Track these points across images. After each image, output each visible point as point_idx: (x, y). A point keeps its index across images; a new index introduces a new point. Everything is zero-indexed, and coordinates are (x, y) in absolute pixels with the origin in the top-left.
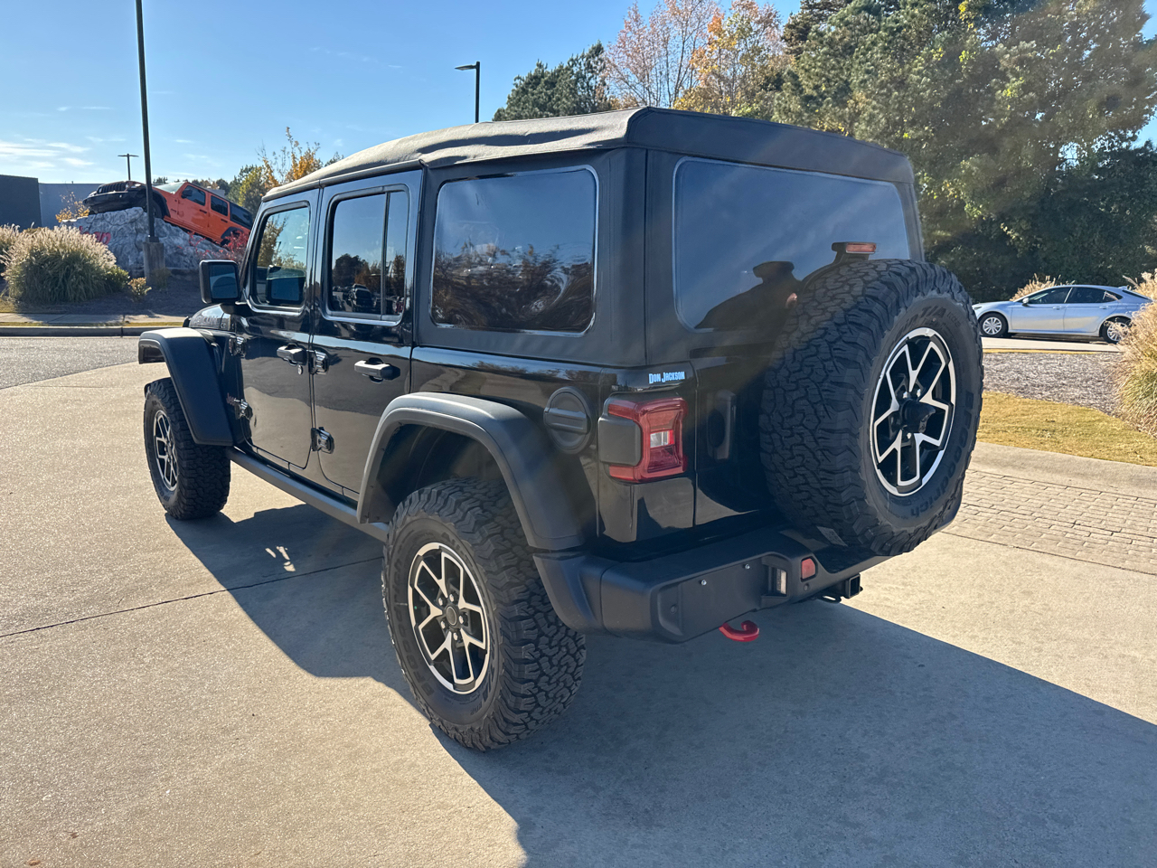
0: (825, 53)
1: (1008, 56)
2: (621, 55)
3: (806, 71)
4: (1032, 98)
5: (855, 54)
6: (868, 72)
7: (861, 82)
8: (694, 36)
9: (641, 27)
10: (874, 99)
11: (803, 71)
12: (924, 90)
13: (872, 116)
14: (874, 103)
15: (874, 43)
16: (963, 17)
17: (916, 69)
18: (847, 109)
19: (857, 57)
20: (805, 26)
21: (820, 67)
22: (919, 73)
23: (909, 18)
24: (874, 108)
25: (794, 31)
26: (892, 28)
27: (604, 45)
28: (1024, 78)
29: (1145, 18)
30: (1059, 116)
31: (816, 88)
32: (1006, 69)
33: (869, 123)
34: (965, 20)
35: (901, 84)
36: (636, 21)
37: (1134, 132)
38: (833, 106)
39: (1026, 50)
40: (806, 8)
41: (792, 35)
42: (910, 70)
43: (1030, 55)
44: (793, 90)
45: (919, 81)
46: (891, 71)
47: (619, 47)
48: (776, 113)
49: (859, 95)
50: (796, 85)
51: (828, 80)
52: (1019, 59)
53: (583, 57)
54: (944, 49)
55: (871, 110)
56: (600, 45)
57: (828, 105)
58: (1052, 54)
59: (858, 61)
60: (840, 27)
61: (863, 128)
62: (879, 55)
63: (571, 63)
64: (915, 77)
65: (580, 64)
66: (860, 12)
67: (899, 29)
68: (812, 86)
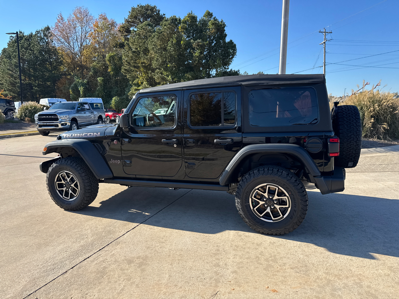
0: (138, 38)
1: (195, 43)
2: (57, 31)
3: (132, 43)
4: (203, 56)
5: (149, 39)
6: (154, 45)
7: (152, 48)
8: (85, 27)
9: (64, 22)
10: (157, 54)
11: (131, 43)
12: (172, 52)
13: (157, 59)
14: (157, 55)
15: (154, 36)
16: (180, 31)
17: (169, 45)
18: (148, 56)
19: (150, 40)
20: (128, 28)
21: (137, 42)
22: (170, 46)
23: (164, 29)
24: (158, 56)
25: (124, 29)
26: (159, 32)
27: (50, 27)
28: (200, 50)
29: (226, 35)
30: (210, 62)
31: (136, 49)
32: (194, 47)
33: (157, 61)
34: (181, 32)
35: (165, 49)
36: (62, 19)
37: (228, 67)
38: (144, 55)
39: (199, 42)
40: (127, 22)
41: (123, 30)
42: (167, 45)
43: (200, 44)
44: (129, 49)
45: (170, 49)
46: (160, 45)
47: (56, 28)
48: (123, 56)
49: (151, 52)
50: (129, 47)
51: (140, 46)
52: (198, 44)
53: (42, 31)
54: (176, 39)
55: (157, 57)
56: (49, 27)
57: (142, 55)
58: (206, 44)
59: (150, 41)
60: (141, 30)
61: (155, 62)
62: (156, 40)
63: (37, 33)
64: (170, 48)
65: (41, 33)
66: (147, 26)
67: (161, 32)
68: (135, 48)
